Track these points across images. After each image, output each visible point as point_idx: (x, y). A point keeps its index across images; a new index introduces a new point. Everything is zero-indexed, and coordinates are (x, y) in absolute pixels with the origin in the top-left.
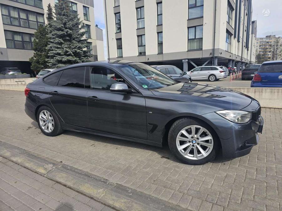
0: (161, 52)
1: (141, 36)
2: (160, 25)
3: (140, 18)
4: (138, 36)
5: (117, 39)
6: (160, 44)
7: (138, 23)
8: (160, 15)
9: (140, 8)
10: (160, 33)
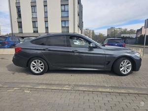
0: (47, 32)
1: (35, 22)
2: (46, 17)
3: (34, 12)
4: (33, 22)
5: (18, 22)
6: (47, 28)
7: (33, 15)
8: (46, 12)
9: (34, 6)
10: (46, 22)
